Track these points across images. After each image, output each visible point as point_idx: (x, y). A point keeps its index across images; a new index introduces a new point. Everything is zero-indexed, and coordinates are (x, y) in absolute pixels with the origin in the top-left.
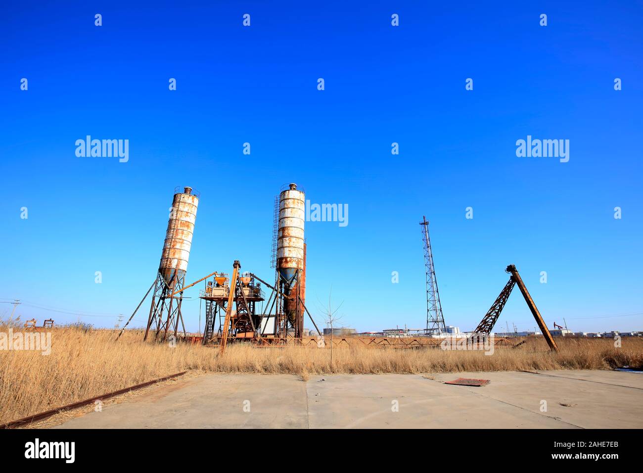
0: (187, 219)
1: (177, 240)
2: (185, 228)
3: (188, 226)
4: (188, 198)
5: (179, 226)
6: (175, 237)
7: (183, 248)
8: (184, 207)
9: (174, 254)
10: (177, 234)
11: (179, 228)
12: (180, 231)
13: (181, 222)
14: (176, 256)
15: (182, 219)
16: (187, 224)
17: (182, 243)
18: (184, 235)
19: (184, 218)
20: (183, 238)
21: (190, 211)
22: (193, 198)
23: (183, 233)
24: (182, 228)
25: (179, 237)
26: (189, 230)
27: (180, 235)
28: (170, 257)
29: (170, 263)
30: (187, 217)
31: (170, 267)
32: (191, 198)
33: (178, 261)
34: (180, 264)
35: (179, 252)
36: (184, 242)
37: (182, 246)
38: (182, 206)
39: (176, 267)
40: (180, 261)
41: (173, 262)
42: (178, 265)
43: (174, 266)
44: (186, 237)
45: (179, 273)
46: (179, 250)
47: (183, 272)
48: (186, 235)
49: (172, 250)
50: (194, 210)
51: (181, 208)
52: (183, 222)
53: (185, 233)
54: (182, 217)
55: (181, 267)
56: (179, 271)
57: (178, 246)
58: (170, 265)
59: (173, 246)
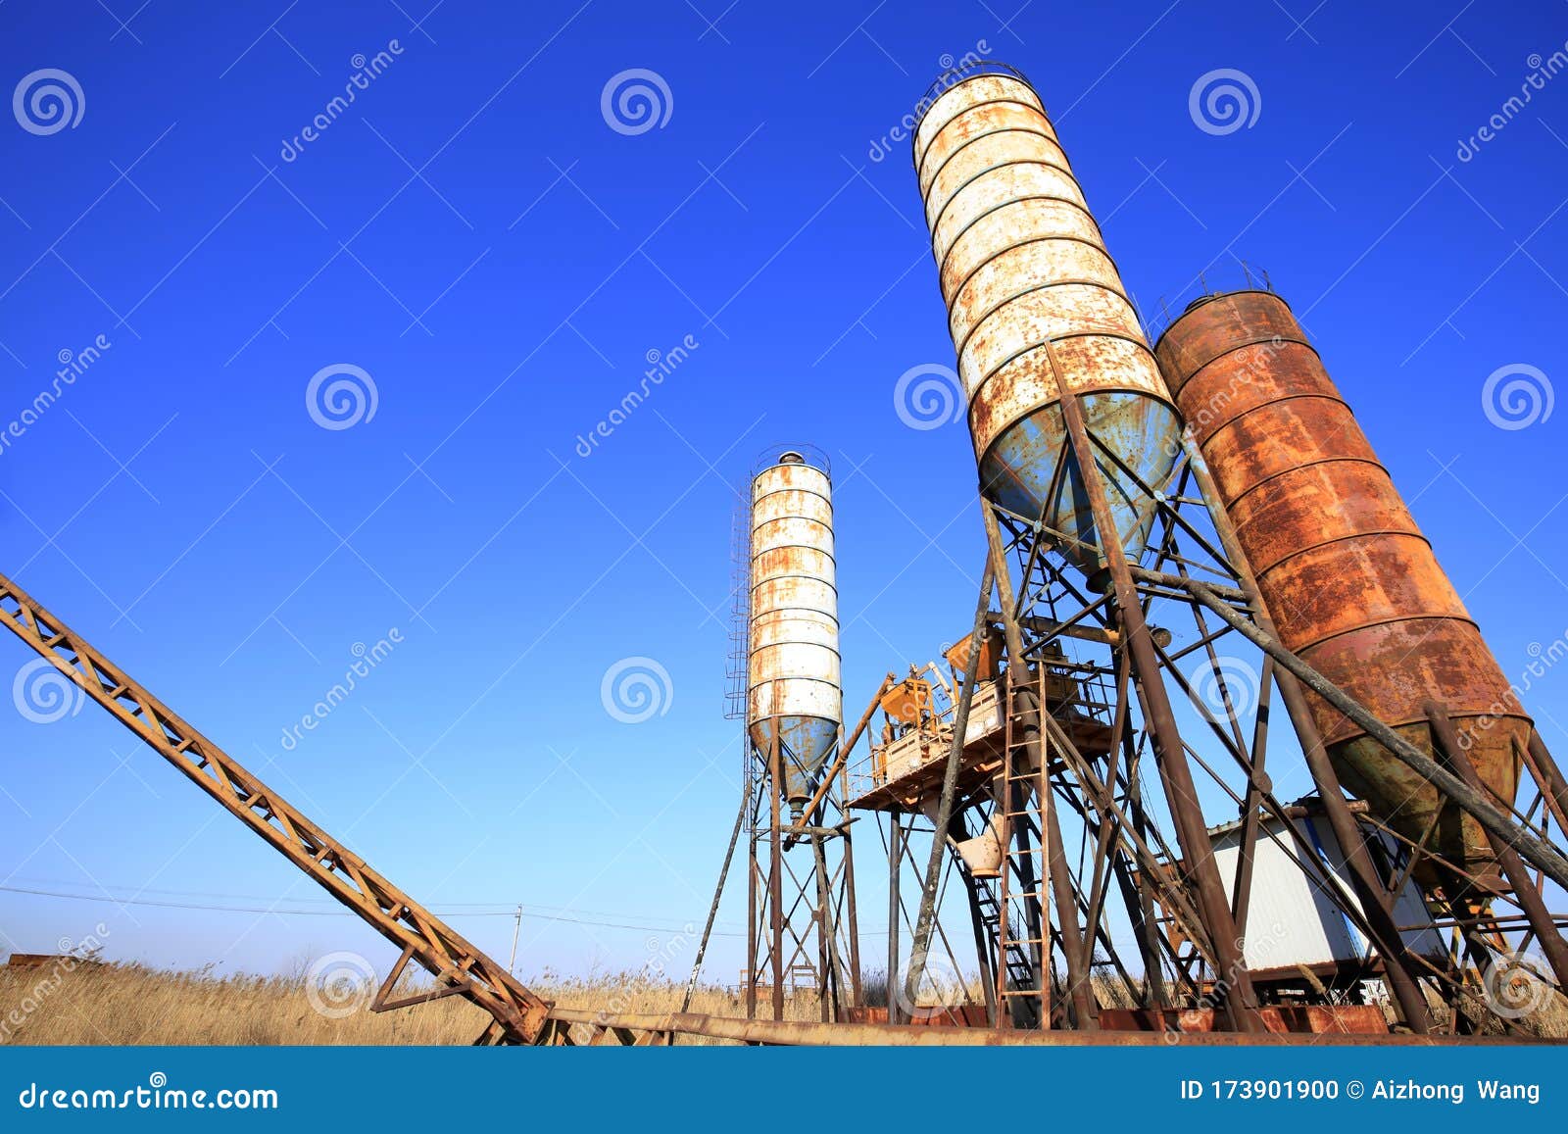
0: (781, 539)
1: (762, 620)
2: (779, 571)
3: (785, 561)
5: (760, 574)
6: (756, 611)
7: (781, 639)
9: (760, 668)
10: (758, 605)
11: (760, 581)
12: (764, 588)
13: (763, 560)
14: (767, 674)
15: (764, 549)
16: (784, 555)
17: (777, 621)
18: (777, 596)
20: (777, 605)
21: (782, 514)
22: (784, 473)
23: (772, 591)
24: (768, 576)
25: (764, 607)
26: (793, 572)
27: (766, 598)
28: (752, 686)
29: (754, 703)
30: (776, 534)
31: (755, 718)
32: (777, 474)
33: (774, 687)
34: (782, 695)
35: (771, 658)
36: (782, 618)
37: (777, 633)
38: (760, 511)
39: (770, 713)
40: (781, 684)
41: (759, 697)
42: (775, 703)
43: (764, 711)
44: (786, 599)
45: (791, 729)
46: (770, 650)
47: (803, 722)
48: (784, 592)
49: (754, 660)
50: (797, 506)
51: (759, 518)
52: (766, 554)
53: (778, 587)
54: (764, 543)
55: (789, 708)
56: (786, 725)
57: (766, 639)
58: (756, 709)
59: (755, 644)
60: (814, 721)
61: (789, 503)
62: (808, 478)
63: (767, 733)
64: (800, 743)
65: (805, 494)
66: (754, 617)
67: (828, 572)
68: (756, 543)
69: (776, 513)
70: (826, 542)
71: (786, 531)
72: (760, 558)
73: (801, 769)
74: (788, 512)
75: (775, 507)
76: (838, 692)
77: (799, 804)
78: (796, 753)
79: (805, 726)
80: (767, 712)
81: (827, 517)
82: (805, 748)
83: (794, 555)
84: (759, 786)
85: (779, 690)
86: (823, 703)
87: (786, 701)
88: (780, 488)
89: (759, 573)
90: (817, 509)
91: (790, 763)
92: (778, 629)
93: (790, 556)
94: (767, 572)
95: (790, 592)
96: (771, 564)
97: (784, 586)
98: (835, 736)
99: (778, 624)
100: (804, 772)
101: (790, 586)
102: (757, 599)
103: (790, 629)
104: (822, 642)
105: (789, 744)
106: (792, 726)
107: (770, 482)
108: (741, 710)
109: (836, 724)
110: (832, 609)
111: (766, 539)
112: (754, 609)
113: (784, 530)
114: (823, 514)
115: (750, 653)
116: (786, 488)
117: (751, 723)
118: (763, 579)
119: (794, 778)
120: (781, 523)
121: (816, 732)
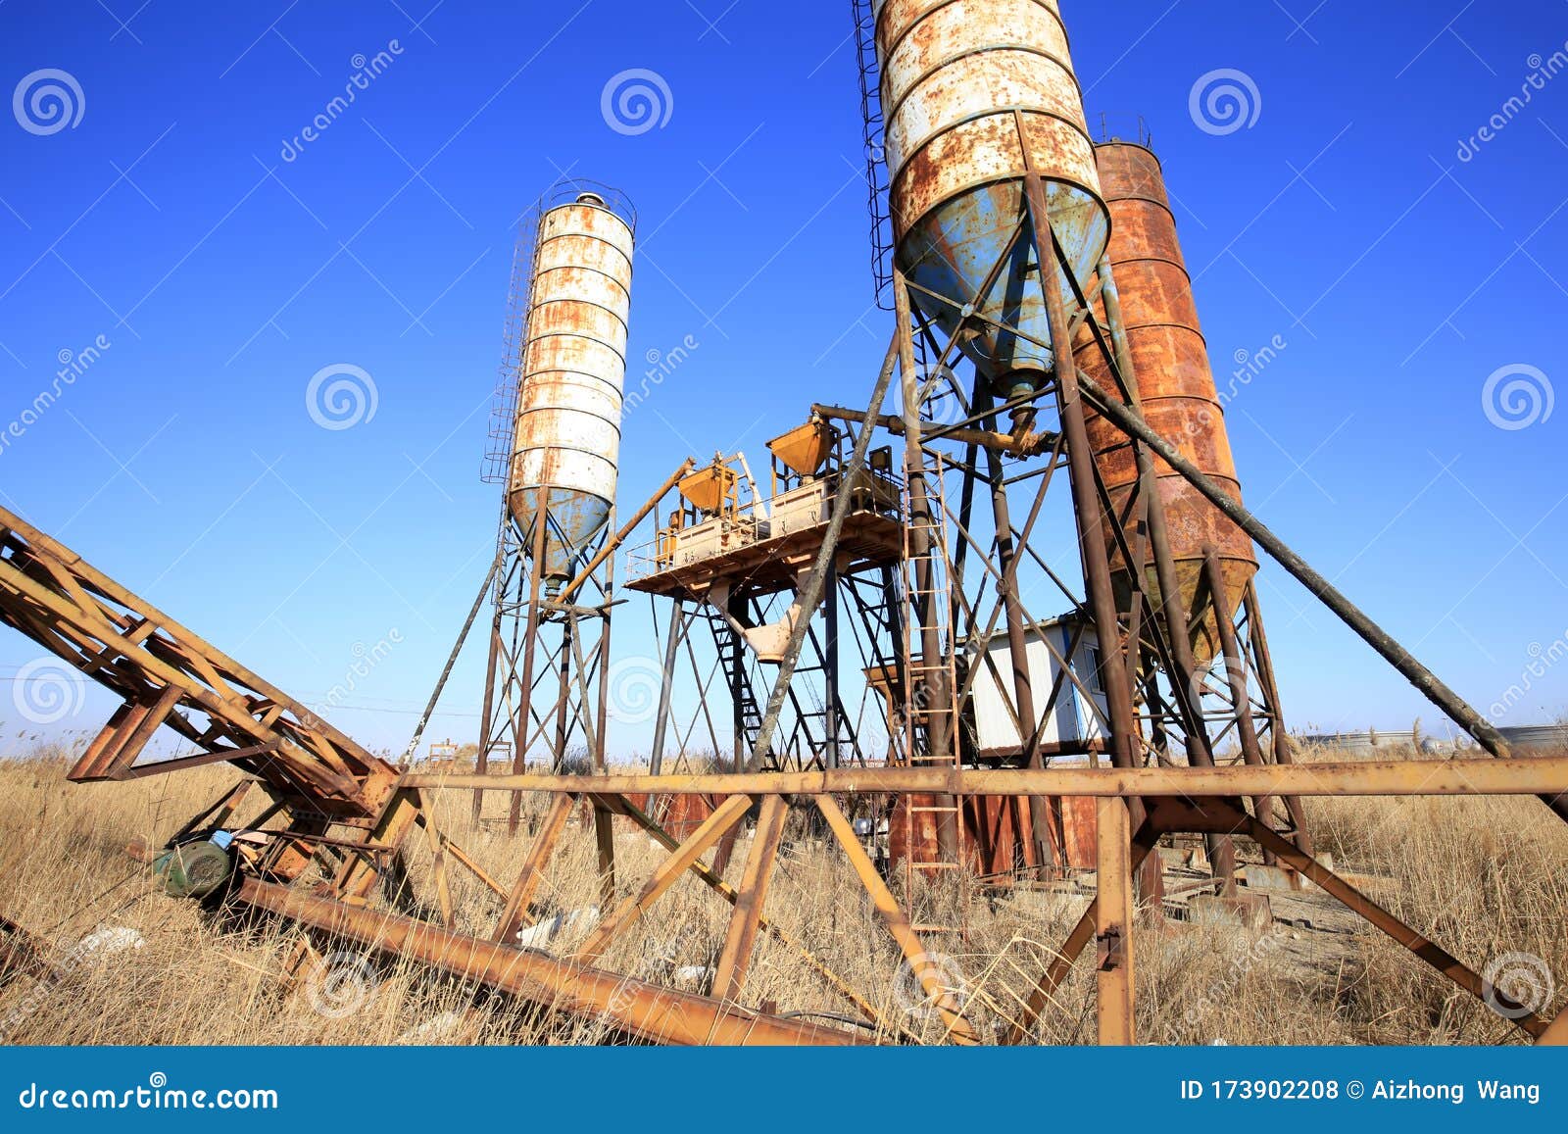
0: (571, 291)
1: (537, 378)
2: (566, 327)
3: (576, 318)
4: (567, 216)
5: (542, 325)
6: (531, 368)
7: (561, 404)
8: (555, 254)
9: (531, 431)
10: (536, 358)
11: (540, 334)
12: (546, 342)
13: (548, 310)
14: (539, 438)
15: (550, 297)
16: (573, 308)
17: (557, 383)
18: (560, 355)
19: (557, 292)
20: (560, 365)
21: (577, 262)
22: (585, 215)
23: (555, 347)
24: (552, 330)
25: (543, 365)
27: (547, 356)
28: (518, 450)
29: (520, 468)
30: (567, 284)
31: (518, 485)
32: (578, 213)
33: (546, 456)
34: (555, 464)
35: (546, 422)
36: (564, 380)
37: (557, 394)
38: (549, 253)
39: (540, 481)
40: (556, 452)
41: (526, 463)
42: (545, 472)
43: (531, 478)
44: (571, 360)
45: (561, 503)
46: (546, 414)
47: (576, 498)
48: (571, 352)
49: (522, 423)
50: (596, 257)
51: (546, 260)
52: (552, 305)
53: (564, 345)
54: (550, 290)
55: (561, 478)
56: (556, 496)
57: (542, 399)
58: (520, 476)
59: (527, 404)
60: (588, 497)
61: (588, 251)
62: (610, 227)
63: (530, 501)
64: (568, 520)
65: (607, 246)
66: (528, 373)
67: (620, 341)
68: (540, 290)
69: (570, 259)
70: (622, 308)
71: (581, 283)
72: (544, 308)
73: (566, 544)
74: (585, 261)
75: (570, 252)
76: (615, 472)
77: (557, 581)
78: (563, 528)
79: (579, 501)
80: (535, 480)
81: (627, 281)
82: (574, 525)
83: (587, 313)
84: (514, 557)
85: (552, 459)
86: (599, 481)
87: (559, 471)
88: (579, 232)
89: (540, 324)
90: (617, 266)
91: (554, 537)
92: (558, 392)
93: (582, 313)
94: (551, 326)
95: (576, 353)
96: (555, 316)
97: (570, 345)
98: (606, 516)
99: (559, 386)
100: (569, 549)
101: (577, 346)
102: (534, 354)
103: (573, 393)
104: (606, 416)
105: (557, 517)
106: (562, 500)
107: (566, 221)
108: (502, 474)
109: (609, 504)
110: (620, 384)
111: (554, 287)
112: (529, 364)
113: (577, 282)
114: (623, 275)
115: (516, 413)
116: (586, 232)
117: (514, 489)
118: (546, 332)
119: (556, 554)
120: (575, 273)
121: (588, 510)
